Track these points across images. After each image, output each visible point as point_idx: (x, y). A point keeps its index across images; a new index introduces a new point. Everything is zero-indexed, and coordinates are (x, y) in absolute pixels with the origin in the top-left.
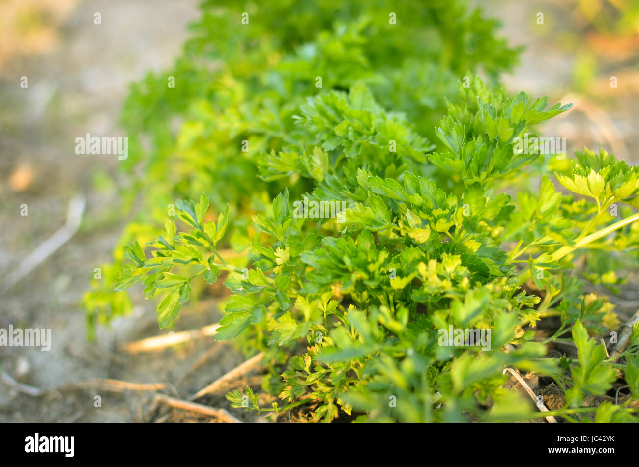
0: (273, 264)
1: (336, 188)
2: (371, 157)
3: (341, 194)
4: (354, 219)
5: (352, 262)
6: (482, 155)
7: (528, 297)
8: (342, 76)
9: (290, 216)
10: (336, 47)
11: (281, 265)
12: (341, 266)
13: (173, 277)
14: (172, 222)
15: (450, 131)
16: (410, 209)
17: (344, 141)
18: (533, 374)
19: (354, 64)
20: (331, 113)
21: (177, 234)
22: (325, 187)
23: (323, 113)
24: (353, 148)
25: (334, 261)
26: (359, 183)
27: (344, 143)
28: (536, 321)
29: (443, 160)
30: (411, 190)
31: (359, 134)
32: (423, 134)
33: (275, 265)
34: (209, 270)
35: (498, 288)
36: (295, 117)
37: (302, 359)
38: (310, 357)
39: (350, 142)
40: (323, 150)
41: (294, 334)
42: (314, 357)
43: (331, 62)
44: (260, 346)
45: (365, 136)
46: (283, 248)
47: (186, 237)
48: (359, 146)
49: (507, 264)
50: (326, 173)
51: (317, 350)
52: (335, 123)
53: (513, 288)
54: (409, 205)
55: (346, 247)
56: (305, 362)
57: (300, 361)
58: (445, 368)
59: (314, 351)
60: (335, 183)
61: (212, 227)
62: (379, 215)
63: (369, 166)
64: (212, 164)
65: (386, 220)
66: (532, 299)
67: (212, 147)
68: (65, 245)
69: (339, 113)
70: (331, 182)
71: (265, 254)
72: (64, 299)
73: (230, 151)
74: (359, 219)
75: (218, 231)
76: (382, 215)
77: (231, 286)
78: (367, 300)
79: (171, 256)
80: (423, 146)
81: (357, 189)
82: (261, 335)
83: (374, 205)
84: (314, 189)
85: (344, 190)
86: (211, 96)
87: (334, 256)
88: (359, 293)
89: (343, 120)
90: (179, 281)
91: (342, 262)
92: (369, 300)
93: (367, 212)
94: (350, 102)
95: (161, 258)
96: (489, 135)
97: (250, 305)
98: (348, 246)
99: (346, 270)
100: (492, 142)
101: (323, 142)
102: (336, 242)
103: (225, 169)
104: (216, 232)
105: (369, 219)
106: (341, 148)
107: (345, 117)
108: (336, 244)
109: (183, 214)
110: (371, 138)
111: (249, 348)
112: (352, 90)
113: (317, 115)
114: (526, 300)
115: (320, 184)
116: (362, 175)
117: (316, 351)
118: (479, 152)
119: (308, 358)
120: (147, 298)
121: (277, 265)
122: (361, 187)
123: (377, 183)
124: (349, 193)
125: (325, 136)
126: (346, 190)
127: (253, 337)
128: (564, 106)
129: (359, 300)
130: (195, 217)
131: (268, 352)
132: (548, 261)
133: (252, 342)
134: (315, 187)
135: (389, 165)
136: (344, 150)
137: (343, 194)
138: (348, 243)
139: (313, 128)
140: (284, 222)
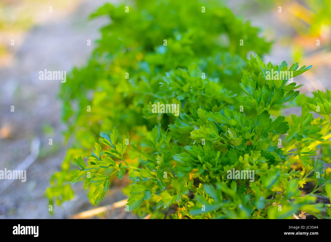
0: (155, 165)
1: (186, 121)
2: (203, 102)
3: (189, 123)
4: (199, 135)
5: (202, 158)
6: (266, 96)
7: (297, 172)
8: (181, 61)
9: (162, 137)
10: (177, 46)
11: (159, 165)
12: (196, 161)
13: (100, 176)
14: (98, 144)
15: (247, 85)
16: (230, 127)
17: (188, 94)
18: (303, 214)
19: (187, 54)
20: (179, 80)
21: (101, 151)
22: (180, 120)
23: (175, 80)
24: (193, 98)
25: (192, 159)
26: (199, 116)
27: (188, 95)
28: (303, 184)
29: (245, 100)
30: (228, 117)
31: (195, 90)
32: (229, 88)
33: (157, 165)
34: (120, 170)
35: (283, 167)
36: (160, 83)
37: (176, 215)
38: (181, 214)
39: (192, 95)
40: (177, 100)
41: (172, 201)
42: (183, 214)
43: (174, 54)
44: (148, 211)
45: (199, 91)
46: (160, 155)
47: (106, 153)
48: (196, 97)
49: (284, 155)
50: (180, 112)
51: (185, 209)
52: (182, 86)
53: (289, 168)
54: (229, 126)
55: (198, 151)
56: (178, 217)
57: (175, 216)
58: (254, 215)
59: (183, 210)
60: (185, 117)
61: (120, 146)
62: (213, 133)
63: (203, 107)
64: (112, 114)
65: (217, 135)
66: (299, 173)
67: (111, 105)
68: (32, 165)
69: (184, 80)
70: (183, 117)
71: (150, 159)
72: (34, 194)
73: (121, 107)
74: (202, 135)
75: (123, 148)
76: (215, 133)
77: (132, 179)
78: (208, 180)
79: (99, 164)
80: (230, 95)
81: (198, 120)
82: (148, 205)
83: (210, 127)
84: (174, 121)
85: (191, 121)
86: (109, 78)
87: (192, 156)
88: (204, 177)
89: (186, 83)
90: (103, 178)
91: (197, 159)
92: (209, 180)
93: (206, 131)
94: (189, 74)
95: (93, 166)
96: (269, 85)
97: (144, 189)
98: (199, 150)
99: (199, 163)
100: (271, 89)
101: (176, 96)
102: (191, 148)
103: (119, 116)
104: (123, 149)
105: (208, 135)
106: (187, 98)
107: (187, 82)
108: (192, 149)
109: (104, 140)
110: (203, 92)
111: (142, 213)
112: (189, 67)
113: (172, 82)
114: (296, 174)
115: (177, 119)
116: (201, 112)
117: (184, 211)
118: (265, 94)
119: (180, 214)
120: (87, 188)
121: (158, 165)
122: (200, 118)
123: (210, 115)
124: (195, 122)
125: (177, 93)
126: (192, 121)
127: (144, 206)
128: (307, 67)
129: (204, 180)
130: (110, 141)
131: (153, 214)
132: (308, 151)
133: (144, 209)
134: (175, 120)
135: (214, 106)
136: (189, 99)
137: (191, 123)
138: (198, 148)
139: (171, 89)
140: (159, 141)
